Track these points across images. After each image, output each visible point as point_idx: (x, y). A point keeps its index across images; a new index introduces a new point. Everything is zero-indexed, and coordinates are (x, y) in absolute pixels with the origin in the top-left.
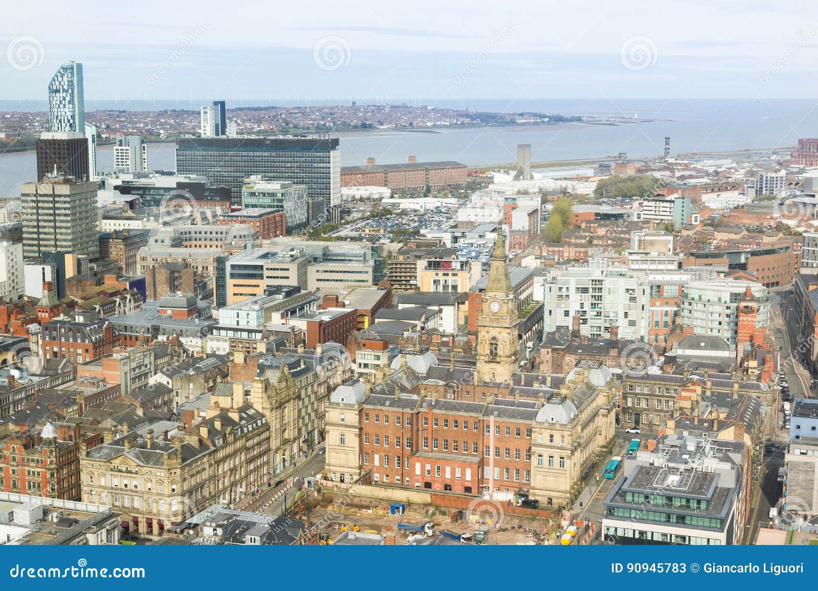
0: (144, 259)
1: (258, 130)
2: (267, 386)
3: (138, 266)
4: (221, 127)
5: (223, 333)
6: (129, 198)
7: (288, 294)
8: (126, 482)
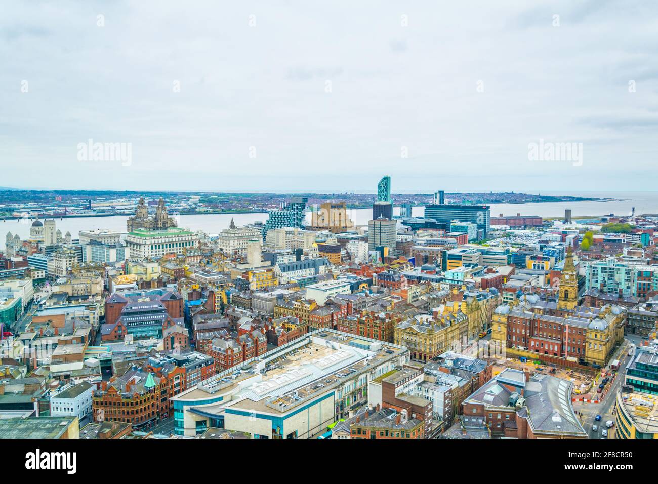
0: (413, 250)
1: (454, 202)
2: (468, 305)
3: (411, 253)
4: (442, 200)
5: (447, 281)
6: (407, 227)
7: (473, 267)
8: (412, 338)
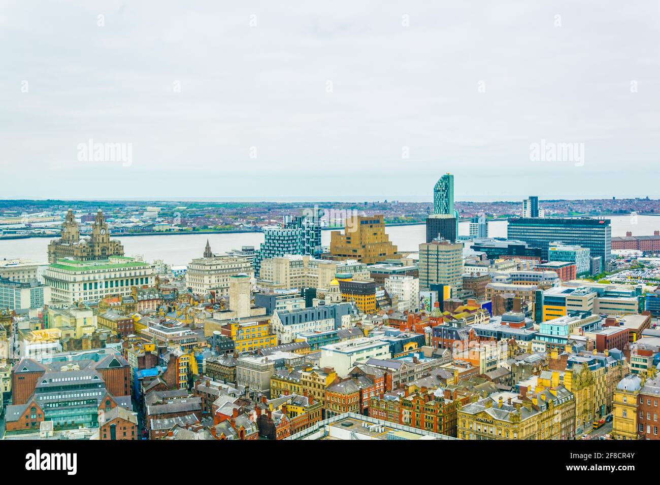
0: (489, 290)
1: (554, 214)
2: (574, 377)
3: (486, 295)
4: (535, 212)
5: (542, 339)
6: (480, 253)
7: (583, 317)
8: (485, 428)
